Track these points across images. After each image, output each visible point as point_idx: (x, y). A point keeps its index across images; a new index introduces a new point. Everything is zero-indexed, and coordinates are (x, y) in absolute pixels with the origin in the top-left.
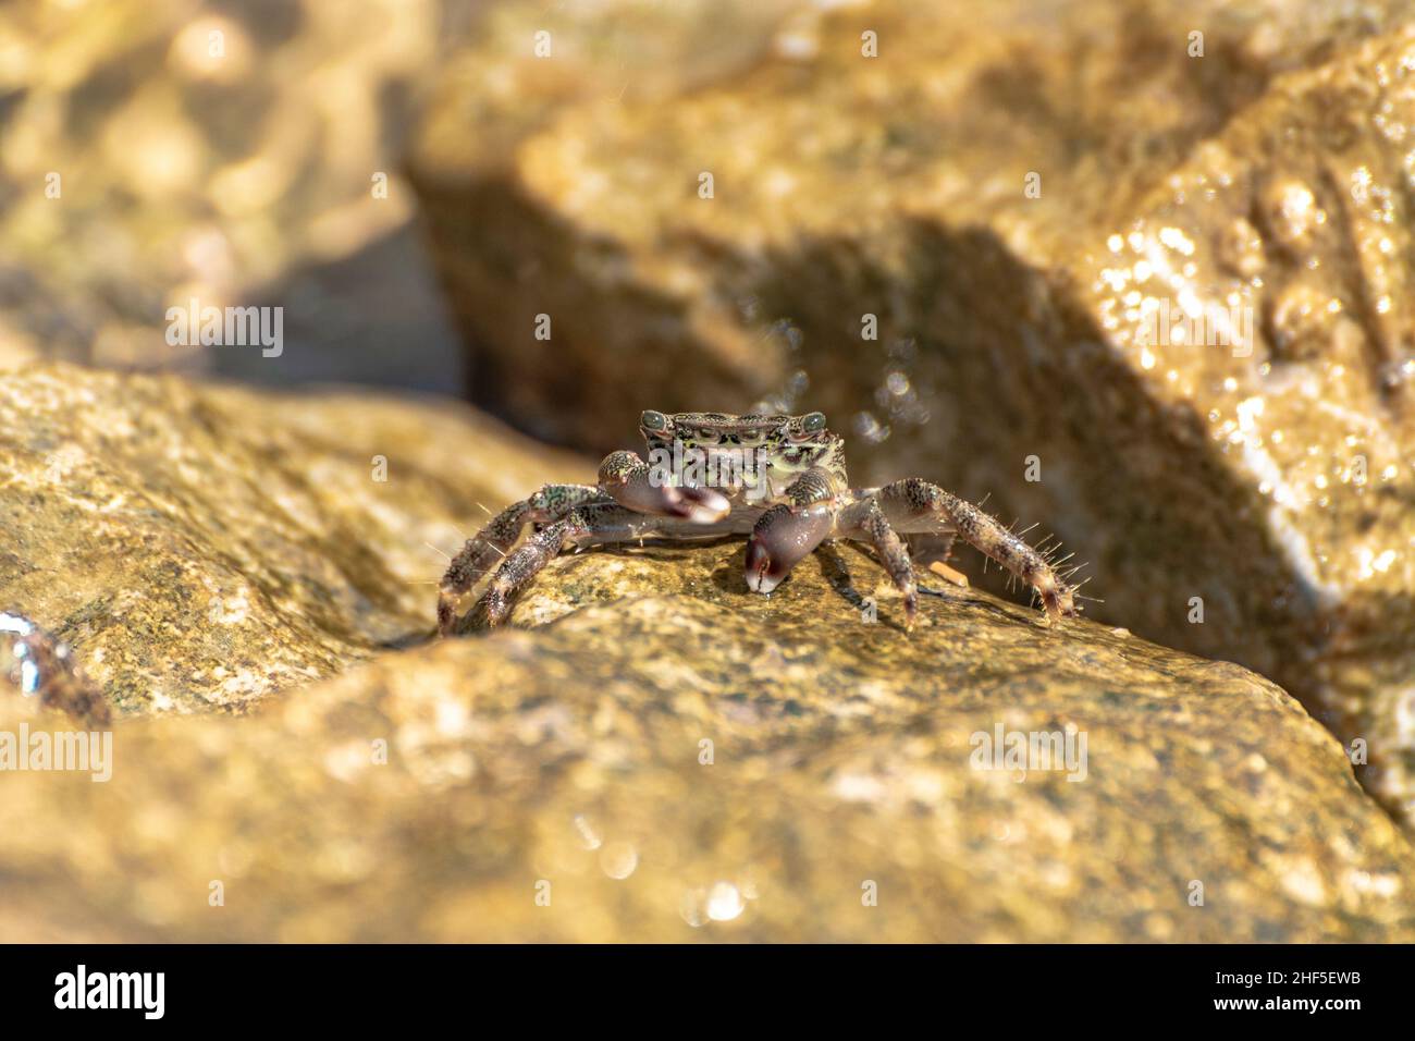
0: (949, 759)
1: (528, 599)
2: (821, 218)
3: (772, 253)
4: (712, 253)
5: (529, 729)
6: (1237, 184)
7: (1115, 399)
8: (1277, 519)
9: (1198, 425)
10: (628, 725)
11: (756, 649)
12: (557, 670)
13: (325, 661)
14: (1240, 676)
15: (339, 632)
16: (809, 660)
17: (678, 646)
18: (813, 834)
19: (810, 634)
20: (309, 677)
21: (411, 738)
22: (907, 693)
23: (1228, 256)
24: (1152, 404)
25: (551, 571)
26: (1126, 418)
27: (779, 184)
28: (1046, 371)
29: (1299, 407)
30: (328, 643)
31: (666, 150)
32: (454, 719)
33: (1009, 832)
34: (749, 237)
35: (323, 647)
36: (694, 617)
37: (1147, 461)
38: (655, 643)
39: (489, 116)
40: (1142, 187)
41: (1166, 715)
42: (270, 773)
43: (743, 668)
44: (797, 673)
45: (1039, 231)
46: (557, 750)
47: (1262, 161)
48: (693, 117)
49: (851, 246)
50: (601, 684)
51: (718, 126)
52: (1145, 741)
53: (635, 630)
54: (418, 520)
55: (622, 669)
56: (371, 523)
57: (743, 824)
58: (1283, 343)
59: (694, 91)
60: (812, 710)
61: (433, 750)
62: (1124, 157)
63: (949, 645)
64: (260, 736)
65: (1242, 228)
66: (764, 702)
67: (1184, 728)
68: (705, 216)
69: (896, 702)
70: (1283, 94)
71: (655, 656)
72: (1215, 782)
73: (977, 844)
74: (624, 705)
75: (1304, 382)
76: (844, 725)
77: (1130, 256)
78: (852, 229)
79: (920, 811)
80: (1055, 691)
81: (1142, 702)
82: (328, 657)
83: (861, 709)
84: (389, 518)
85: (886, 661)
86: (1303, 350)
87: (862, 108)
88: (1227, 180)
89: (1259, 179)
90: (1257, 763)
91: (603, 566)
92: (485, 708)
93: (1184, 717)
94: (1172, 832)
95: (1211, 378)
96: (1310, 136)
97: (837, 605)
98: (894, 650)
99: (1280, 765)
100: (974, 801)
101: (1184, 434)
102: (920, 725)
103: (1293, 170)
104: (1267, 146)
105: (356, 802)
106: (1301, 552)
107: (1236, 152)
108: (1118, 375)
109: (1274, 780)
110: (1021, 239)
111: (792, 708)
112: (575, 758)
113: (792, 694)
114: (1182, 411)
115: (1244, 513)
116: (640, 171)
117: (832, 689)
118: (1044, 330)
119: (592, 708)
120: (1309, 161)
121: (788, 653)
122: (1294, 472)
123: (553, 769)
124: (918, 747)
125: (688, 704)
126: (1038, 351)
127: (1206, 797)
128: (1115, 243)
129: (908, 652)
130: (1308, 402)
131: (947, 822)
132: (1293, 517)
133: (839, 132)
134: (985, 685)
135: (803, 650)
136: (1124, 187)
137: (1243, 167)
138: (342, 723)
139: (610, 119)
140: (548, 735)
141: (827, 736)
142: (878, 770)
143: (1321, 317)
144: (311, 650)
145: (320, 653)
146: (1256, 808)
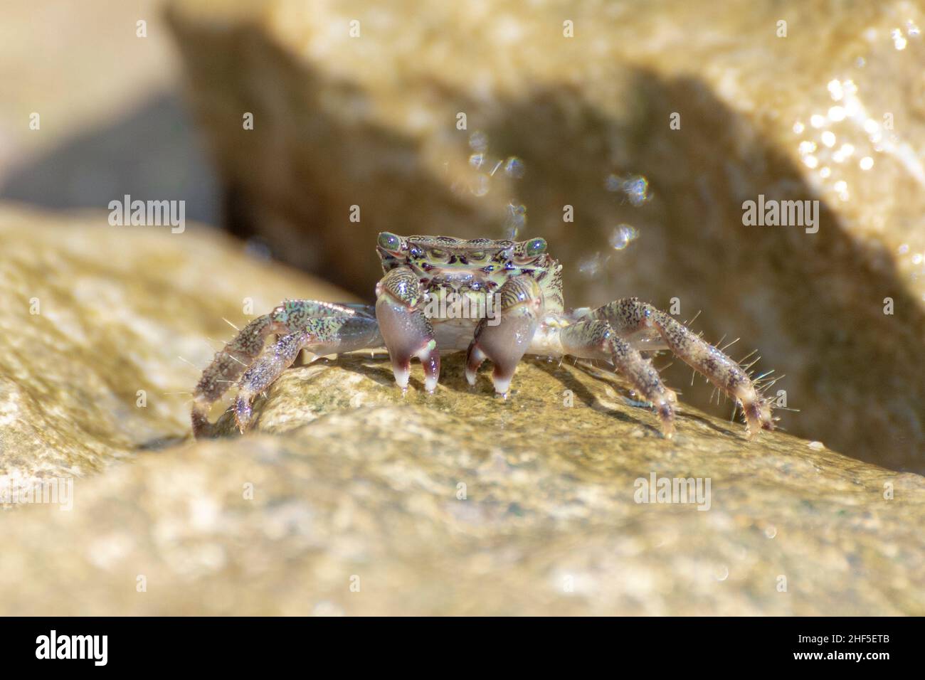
0: (658, 558)
1: (274, 407)
3: (502, 97)
5: (275, 525)
10: (365, 522)
11: (483, 455)
12: (301, 472)
13: (88, 461)
15: (101, 435)
16: (532, 466)
17: (411, 451)
19: (532, 442)
20: (73, 475)
21: (167, 531)
22: (619, 498)
24: (846, 238)
25: (296, 381)
27: (509, 32)
30: (91, 444)
32: (206, 514)
35: (87, 448)
36: (426, 425)
37: (840, 289)
38: (390, 449)
41: (857, 521)
43: (470, 473)
44: (520, 477)
45: (743, 79)
46: (298, 544)
49: (573, 91)
50: (341, 485)
52: (838, 544)
53: (372, 436)
54: (174, 335)
55: (360, 471)
56: (130, 335)
60: (534, 511)
61: (188, 542)
62: (825, 8)
63: (659, 454)
64: (29, 527)
66: (490, 503)
67: (872, 533)
68: (440, 60)
69: (610, 505)
71: (390, 460)
72: (900, 583)
74: (362, 504)
76: (563, 526)
78: (574, 75)
79: (630, 604)
80: (755, 497)
81: (835, 509)
82: (91, 457)
83: (578, 511)
84: (147, 331)
85: (601, 468)
88: (918, 32)
91: (344, 378)
92: (234, 505)
97: (557, 417)
98: (609, 459)
100: (681, 597)
101: (876, 265)
102: (632, 527)
110: (730, 84)
111: (514, 509)
112: (317, 551)
113: (515, 497)
117: (551, 492)
118: (748, 167)
119: (333, 507)
121: (512, 459)
123: (296, 561)
124: (630, 546)
125: (420, 504)
129: (621, 460)
135: (525, 457)
138: (104, 516)
140: (292, 531)
141: (547, 535)
142: (594, 567)
144: (75, 451)
145: (83, 453)
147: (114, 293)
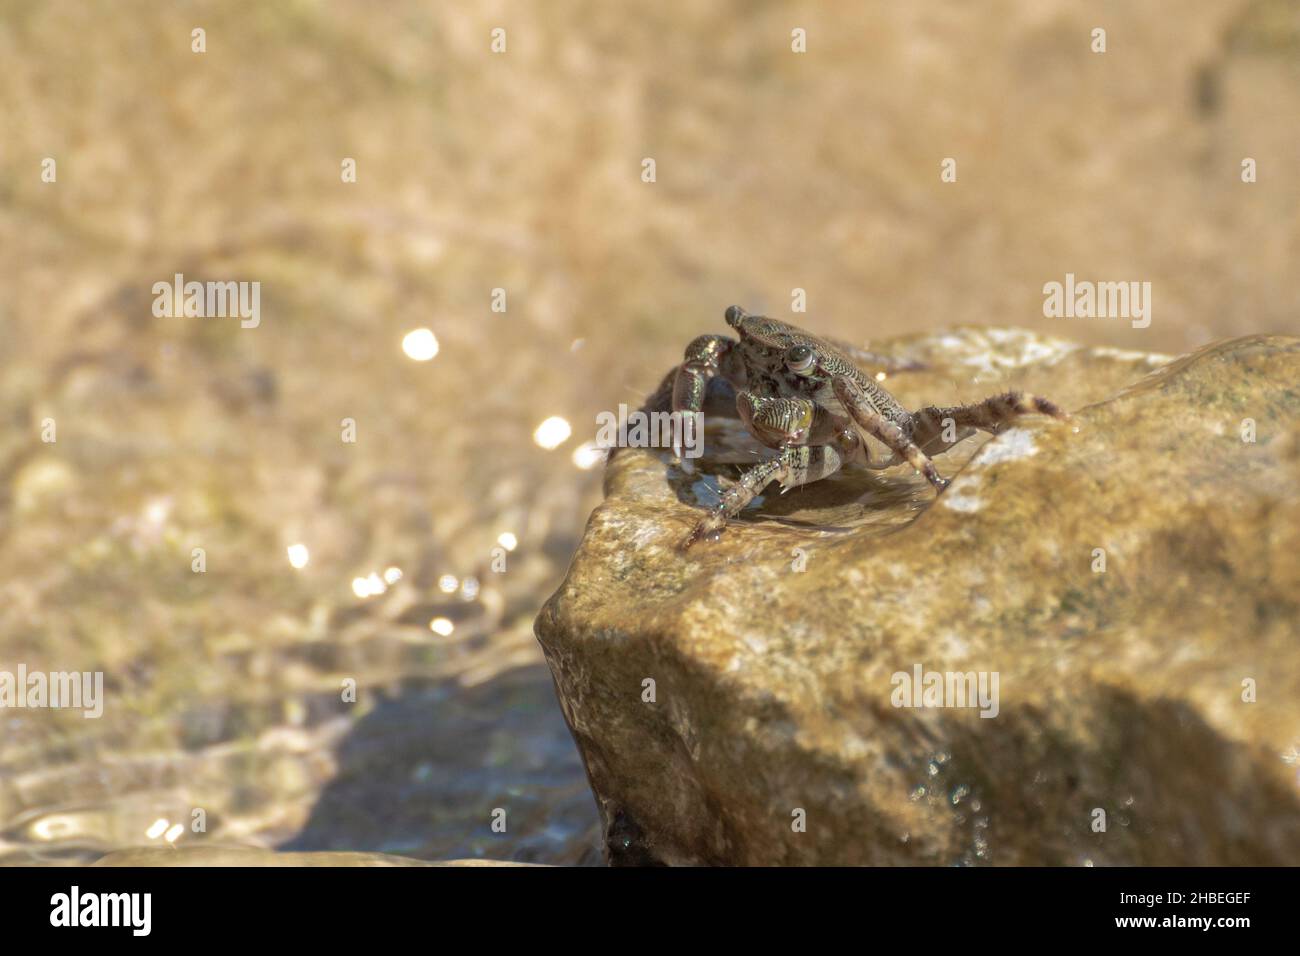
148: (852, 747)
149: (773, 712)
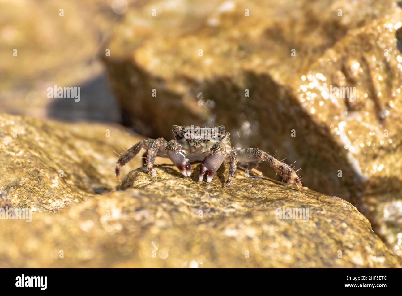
0: (256, 224)
1: (137, 180)
2: (220, 71)
3: (207, 81)
4: (189, 81)
5: (138, 217)
6: (338, 61)
7: (304, 122)
8: (350, 156)
9: (327, 129)
10: (166, 215)
11: (202, 194)
12: (146, 200)
13: (80, 198)
14: (339, 200)
15: (84, 189)
16: (217, 197)
17: (180, 193)
18: (218, 245)
19: (217, 189)
20: (76, 202)
21: (104, 219)
22: (245, 206)
23: (335, 81)
24: (314, 124)
26: (307, 127)
27: (208, 62)
28: (285, 114)
29: (356, 124)
30: (81, 192)
31: (176, 52)
32: (117, 214)
33: (275, 245)
34: (199, 76)
36: (185, 184)
37: (313, 140)
38: (174, 192)
39: (126, 43)
40: (311, 62)
41: (318, 212)
42: (64, 230)
43: (198, 199)
44: (214, 200)
45: (282, 74)
46: (146, 222)
47: (345, 54)
48: (184, 43)
49: (229, 79)
50: (158, 204)
51: (191, 45)
52: (313, 219)
53: (168, 188)
54: (106, 158)
55: (164, 200)
56: (93, 158)
57: (198, 243)
58: (351, 106)
59: (184, 36)
60: (218, 211)
61: (110, 223)
62: (306, 53)
63: (257, 192)
64: (62, 219)
65: (340, 73)
66: (205, 208)
67: (323, 215)
68: (187, 71)
69: (242, 208)
70: (351, 35)
71: (174, 196)
72: (332, 231)
73: (265, 248)
74: (165, 209)
75: (357, 117)
76: (227, 215)
77: (308, 81)
78: (229, 74)
79: (249, 239)
80: (287, 205)
81: (312, 208)
82: (81, 196)
83: (232, 210)
84: (98, 156)
85: (239, 197)
86: (357, 108)
87: (231, 40)
88: (335, 59)
89: (344, 60)
90: (344, 225)
92: (125, 211)
93: (323, 212)
94: (320, 245)
95: (331, 116)
96: (359, 47)
98: (241, 194)
99: (351, 226)
100: (264, 236)
101: (323, 132)
102: (249, 215)
103: (354, 57)
104: (346, 50)
105: (89, 238)
106: (357, 165)
107: (338, 52)
108: (304, 115)
109: (349, 230)
110: (277, 77)
111: (212, 210)
112: (151, 224)
113: (212, 206)
114: (323, 126)
115: (341, 154)
116: (169, 58)
117: (223, 204)
118: (283, 103)
119: (156, 211)
120: (358, 54)
121: (211, 195)
122: (355, 143)
123: (145, 228)
124: (248, 221)
125: (183, 209)
126: (282, 108)
127: (330, 234)
128: (303, 78)
129: (245, 194)
130: (359, 123)
131: (257, 242)
132: (355, 156)
133: (225, 47)
134: (267, 203)
135: (215, 194)
136: (306, 62)
137: (340, 56)
138: (85, 215)
139: (161, 44)
140: (143, 218)
141: (222, 218)
142: (237, 228)
143: (362, 99)
144: (76, 194)
145: (79, 195)
146: (344, 238)
147: (88, 145)
148: (181, 89)
149: (160, 80)
